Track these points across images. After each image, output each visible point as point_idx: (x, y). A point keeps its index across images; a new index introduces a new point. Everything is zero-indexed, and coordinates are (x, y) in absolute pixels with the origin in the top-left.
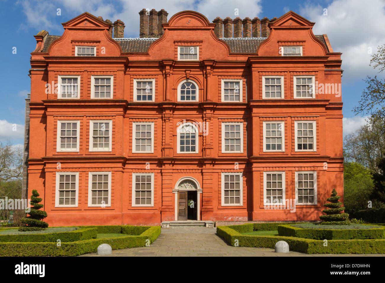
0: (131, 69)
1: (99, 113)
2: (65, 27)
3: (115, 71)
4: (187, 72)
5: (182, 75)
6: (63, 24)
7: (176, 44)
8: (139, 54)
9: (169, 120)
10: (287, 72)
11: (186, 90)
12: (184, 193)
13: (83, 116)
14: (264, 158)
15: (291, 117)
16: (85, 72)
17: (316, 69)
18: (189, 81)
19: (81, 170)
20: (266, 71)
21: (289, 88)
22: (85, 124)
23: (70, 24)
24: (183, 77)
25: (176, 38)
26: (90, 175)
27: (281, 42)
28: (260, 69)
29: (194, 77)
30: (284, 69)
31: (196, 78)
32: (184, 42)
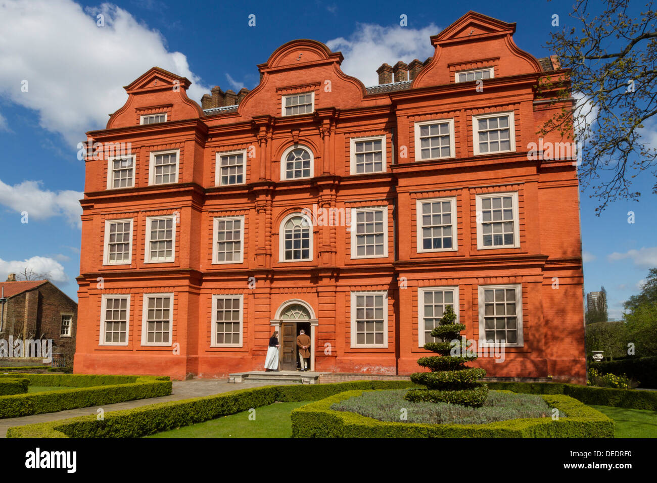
0: (214, 139)
1: (157, 205)
2: (129, 92)
3: (182, 142)
4: (293, 132)
5: (287, 139)
6: (125, 88)
7: (279, 92)
8: (225, 116)
9: (265, 210)
10: (460, 110)
11: (294, 161)
12: (290, 326)
13: (138, 212)
14: (417, 263)
15: (469, 189)
16: (142, 148)
17: (516, 99)
18: (299, 147)
19: (133, 291)
20: (421, 113)
21: (464, 138)
22: (140, 223)
23: (135, 87)
24: (288, 141)
25: (279, 84)
26: (146, 298)
27: (454, 65)
28: (410, 112)
29: (306, 139)
30: (455, 107)
31: (310, 141)
32: (291, 88)
